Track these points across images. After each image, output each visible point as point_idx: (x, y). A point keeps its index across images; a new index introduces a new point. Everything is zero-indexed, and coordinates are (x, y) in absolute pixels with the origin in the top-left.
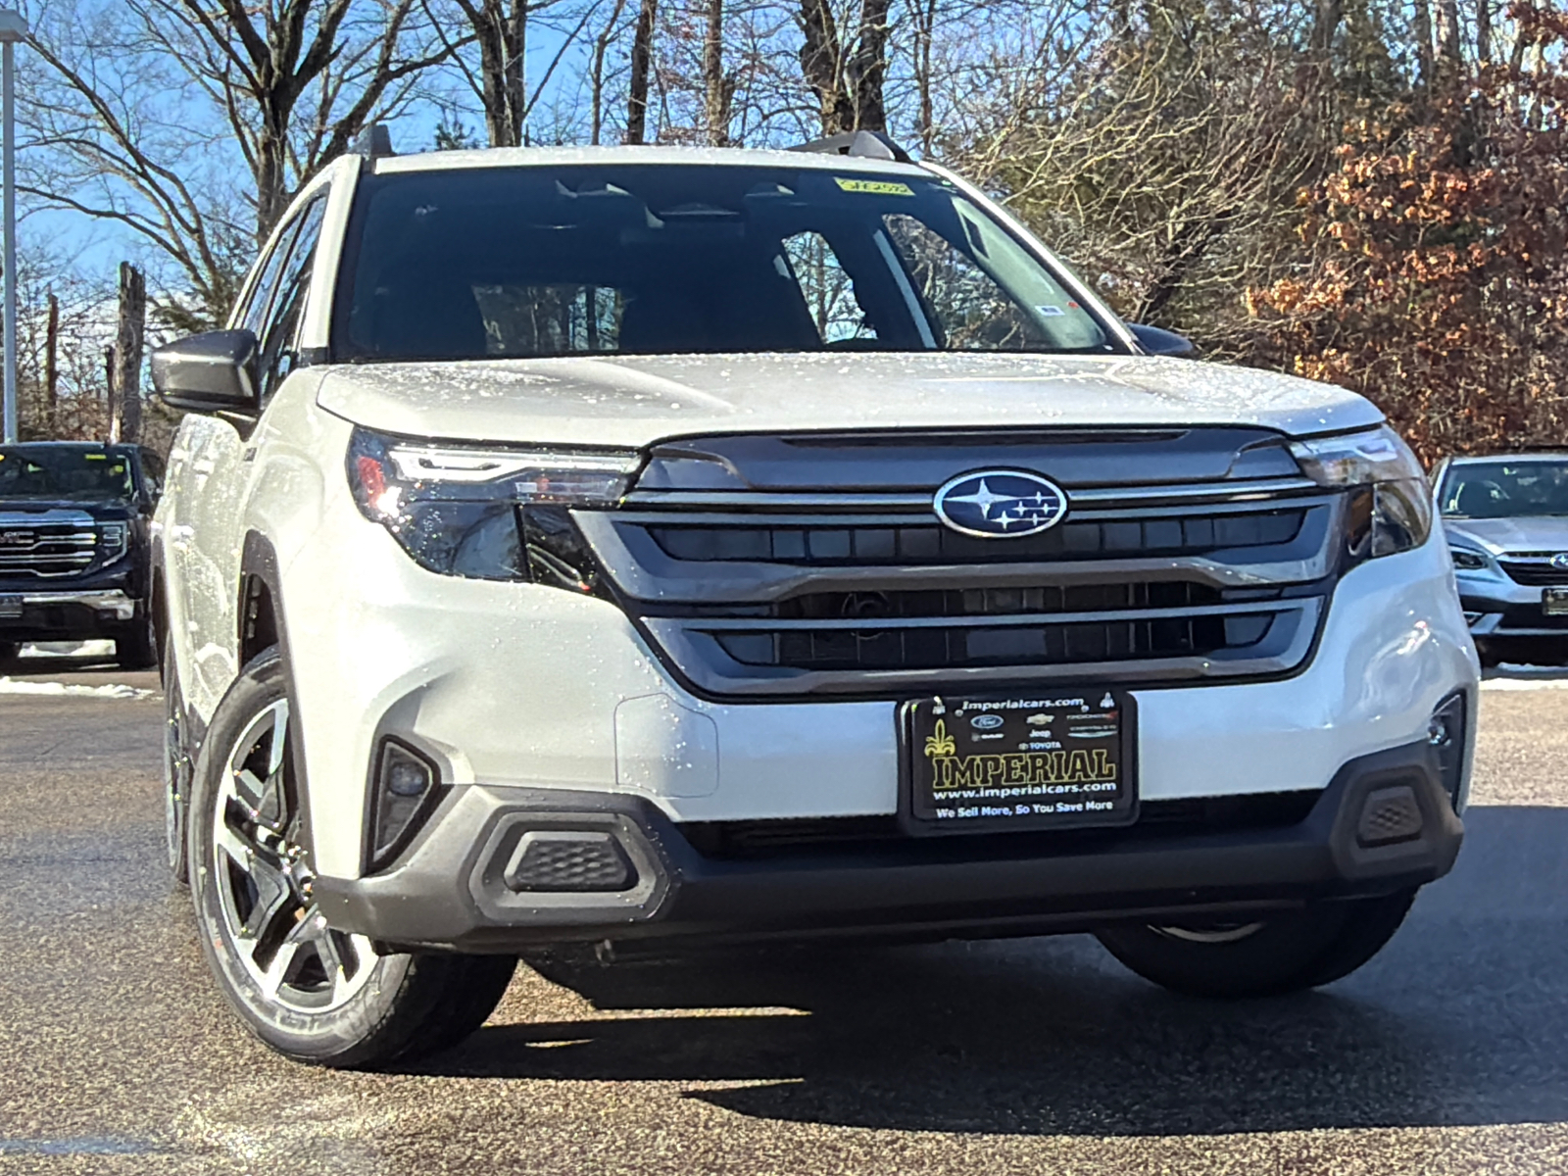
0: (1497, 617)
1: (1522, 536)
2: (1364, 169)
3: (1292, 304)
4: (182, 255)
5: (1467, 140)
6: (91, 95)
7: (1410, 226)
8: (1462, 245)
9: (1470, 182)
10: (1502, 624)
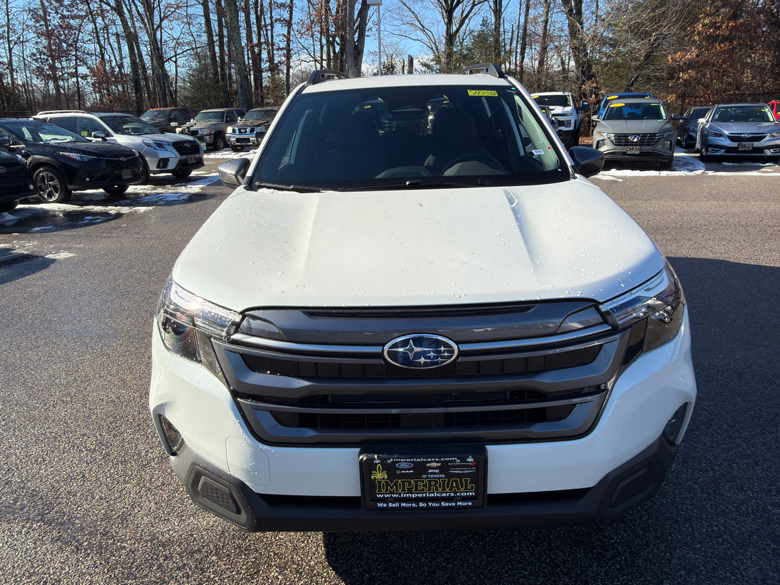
0: (724, 150)
1: (735, 128)
2: (707, 21)
3: (681, 59)
4: (432, 49)
5: (737, 10)
6: (413, 12)
7: (718, 36)
8: (731, 42)
9: (736, 23)
10: (725, 152)
